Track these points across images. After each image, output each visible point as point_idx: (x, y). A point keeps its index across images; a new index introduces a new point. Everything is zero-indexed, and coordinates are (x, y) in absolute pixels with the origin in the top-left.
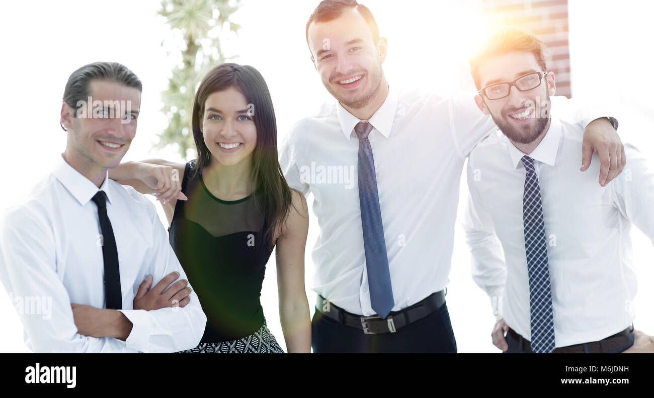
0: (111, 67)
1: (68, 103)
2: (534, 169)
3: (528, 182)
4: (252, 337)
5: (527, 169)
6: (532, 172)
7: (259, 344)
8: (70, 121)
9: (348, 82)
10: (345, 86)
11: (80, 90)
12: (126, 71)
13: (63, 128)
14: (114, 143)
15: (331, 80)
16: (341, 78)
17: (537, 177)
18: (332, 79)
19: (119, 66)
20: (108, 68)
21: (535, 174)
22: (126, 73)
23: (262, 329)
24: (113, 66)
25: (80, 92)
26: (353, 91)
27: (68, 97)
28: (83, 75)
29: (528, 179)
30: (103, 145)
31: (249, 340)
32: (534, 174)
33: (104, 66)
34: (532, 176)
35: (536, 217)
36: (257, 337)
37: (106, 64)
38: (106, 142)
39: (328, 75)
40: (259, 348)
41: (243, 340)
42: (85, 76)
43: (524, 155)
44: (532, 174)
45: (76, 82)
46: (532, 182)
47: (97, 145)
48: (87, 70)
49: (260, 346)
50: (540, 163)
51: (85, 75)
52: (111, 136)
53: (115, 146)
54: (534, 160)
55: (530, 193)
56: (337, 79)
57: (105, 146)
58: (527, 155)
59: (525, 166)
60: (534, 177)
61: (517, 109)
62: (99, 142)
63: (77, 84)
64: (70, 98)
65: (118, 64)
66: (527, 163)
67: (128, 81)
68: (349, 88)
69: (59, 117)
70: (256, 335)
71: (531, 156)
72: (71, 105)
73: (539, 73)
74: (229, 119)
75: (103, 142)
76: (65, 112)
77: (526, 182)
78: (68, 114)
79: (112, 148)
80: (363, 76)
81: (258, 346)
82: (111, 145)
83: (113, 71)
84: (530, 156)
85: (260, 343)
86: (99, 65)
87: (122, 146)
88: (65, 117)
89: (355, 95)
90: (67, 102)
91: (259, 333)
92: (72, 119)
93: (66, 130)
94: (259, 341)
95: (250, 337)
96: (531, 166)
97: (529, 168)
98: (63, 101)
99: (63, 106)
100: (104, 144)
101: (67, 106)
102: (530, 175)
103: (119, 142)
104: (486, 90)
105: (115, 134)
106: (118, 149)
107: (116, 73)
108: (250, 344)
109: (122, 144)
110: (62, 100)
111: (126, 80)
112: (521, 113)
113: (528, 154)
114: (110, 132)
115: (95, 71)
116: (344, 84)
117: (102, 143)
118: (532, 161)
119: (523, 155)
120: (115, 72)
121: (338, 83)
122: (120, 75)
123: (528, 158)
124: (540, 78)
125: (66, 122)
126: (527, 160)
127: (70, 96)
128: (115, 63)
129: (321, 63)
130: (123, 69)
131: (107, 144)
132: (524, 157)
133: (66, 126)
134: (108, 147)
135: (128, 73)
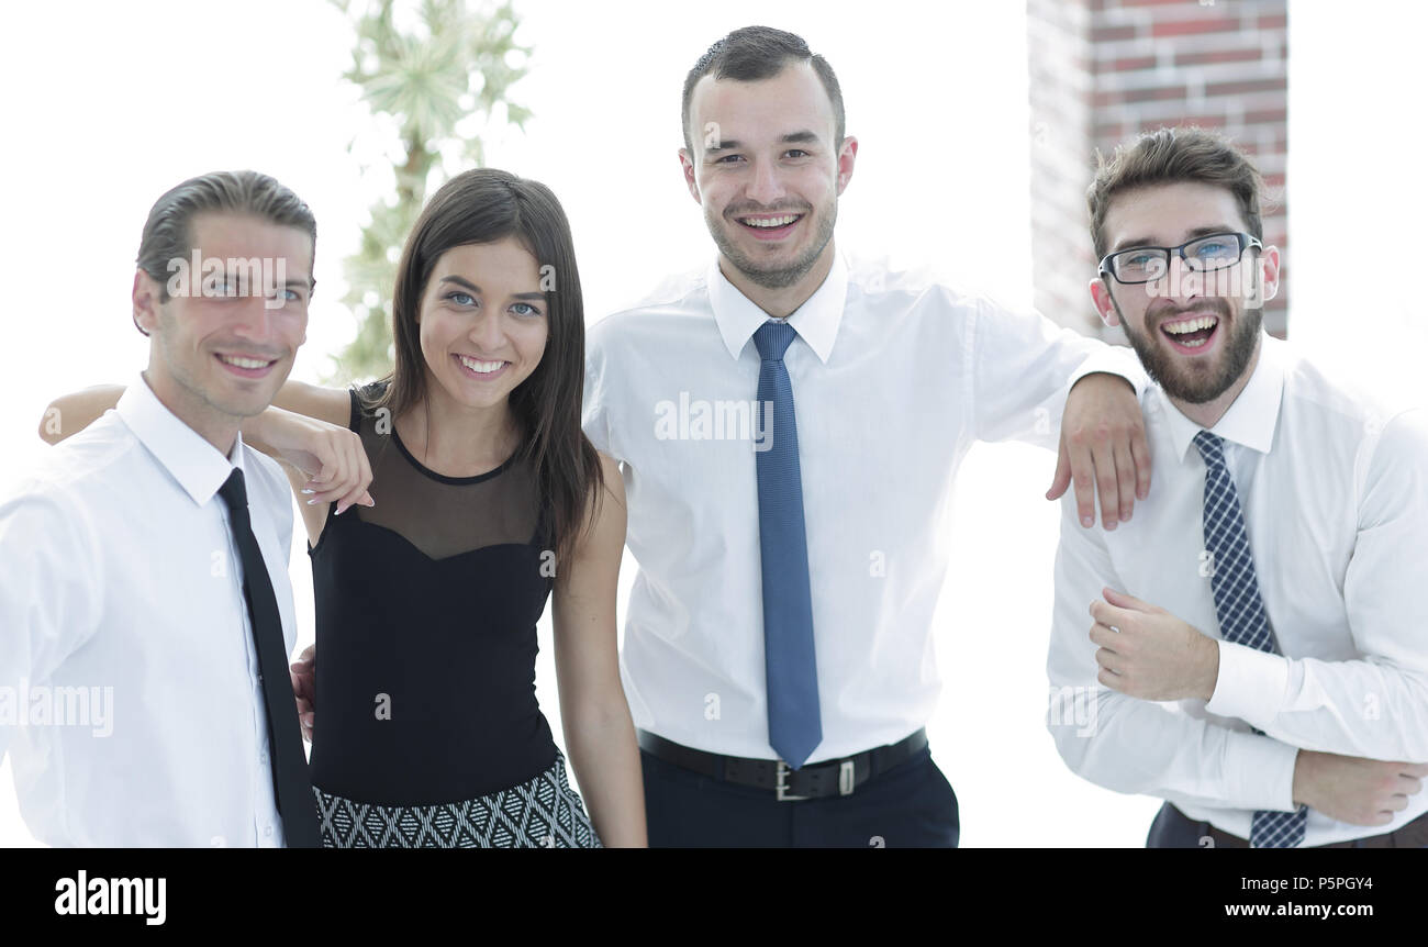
0: (239, 181)
1: (148, 272)
2: (1223, 460)
3: (1212, 492)
4: (540, 782)
5: (1209, 462)
6: (1219, 467)
7: (554, 798)
8: (152, 313)
9: (765, 223)
10: (755, 232)
11: (171, 239)
12: (273, 188)
13: (140, 329)
14: (250, 358)
15: (727, 212)
16: (753, 213)
17: (1231, 480)
18: (732, 211)
19: (256, 179)
20: (231, 184)
21: (1227, 471)
22: (272, 194)
23: (557, 763)
24: (243, 180)
25: (169, 245)
26: (773, 248)
27: (145, 258)
28: (174, 204)
29: (1210, 484)
30: (227, 363)
31: (534, 788)
32: (1223, 473)
33: (222, 180)
34: (1220, 478)
35: (1238, 569)
36: (550, 783)
37: (227, 177)
38: (233, 356)
39: (725, 201)
40: (556, 809)
41: (520, 789)
42: (180, 207)
43: (1199, 429)
44: (1219, 474)
45: (162, 220)
46: (1220, 490)
47: (214, 362)
48: (184, 194)
49: (557, 803)
50: (1238, 446)
51: (180, 203)
52: (242, 342)
53: (254, 364)
54: (1223, 440)
55: (1217, 516)
56: (742, 214)
57: (233, 365)
58: (1207, 431)
59: (1203, 456)
60: (1226, 480)
61: (1180, 311)
62: (218, 356)
63: (164, 225)
64: (150, 259)
65: (255, 174)
66: (1207, 449)
67: (278, 211)
68: (766, 239)
69: (129, 305)
70: (547, 779)
71: (1217, 431)
72: (153, 274)
73: (1239, 236)
74: (494, 308)
75: (227, 356)
76: (141, 293)
77: (1207, 493)
78: (148, 295)
79: (248, 369)
80: (800, 217)
81: (553, 804)
82: (246, 363)
83: (242, 193)
84: (1213, 431)
85: (558, 798)
86: (211, 180)
87: (272, 363)
88: (141, 303)
89: (776, 256)
90: (144, 269)
91: (554, 774)
92: (157, 307)
93: (147, 335)
94: (554, 792)
95: (535, 782)
96: (1217, 455)
97: (1212, 459)
98: (138, 267)
99: (137, 277)
100: (230, 360)
101: (145, 280)
102: (1216, 475)
103: (264, 355)
104: (1116, 259)
105: (250, 336)
106: (264, 371)
107: (250, 194)
108: (536, 799)
109: (273, 357)
110: (136, 264)
111: (272, 210)
112: (1188, 321)
113: (1209, 428)
114: (240, 333)
115: (202, 193)
116: (755, 227)
117: (224, 359)
118: (1218, 442)
119: (1195, 430)
120: (246, 192)
121: (742, 222)
122: (257, 201)
123: (1209, 436)
124: (1242, 248)
125: (145, 314)
126: (1207, 442)
127: (151, 253)
128: (247, 173)
129: (713, 170)
130: (268, 185)
131: (237, 362)
132: (1200, 433)
133: (143, 322)
134: (240, 367)
135: (278, 193)
